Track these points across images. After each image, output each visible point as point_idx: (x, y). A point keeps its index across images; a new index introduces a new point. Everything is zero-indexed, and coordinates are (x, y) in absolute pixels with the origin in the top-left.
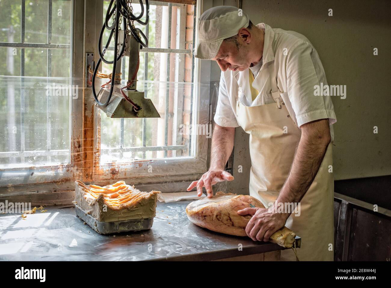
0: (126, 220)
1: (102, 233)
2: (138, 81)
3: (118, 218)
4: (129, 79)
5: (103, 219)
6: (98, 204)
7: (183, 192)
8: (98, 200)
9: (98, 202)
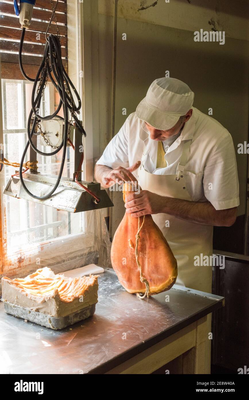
0: (79, 310)
1: (58, 329)
2: (83, 171)
3: (72, 310)
4: (75, 171)
5: (59, 314)
6: (54, 300)
7: (78, 268)
8: (55, 297)
9: (54, 298)
